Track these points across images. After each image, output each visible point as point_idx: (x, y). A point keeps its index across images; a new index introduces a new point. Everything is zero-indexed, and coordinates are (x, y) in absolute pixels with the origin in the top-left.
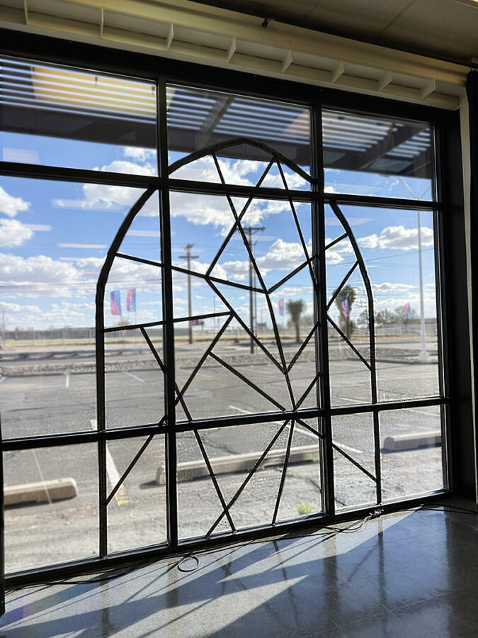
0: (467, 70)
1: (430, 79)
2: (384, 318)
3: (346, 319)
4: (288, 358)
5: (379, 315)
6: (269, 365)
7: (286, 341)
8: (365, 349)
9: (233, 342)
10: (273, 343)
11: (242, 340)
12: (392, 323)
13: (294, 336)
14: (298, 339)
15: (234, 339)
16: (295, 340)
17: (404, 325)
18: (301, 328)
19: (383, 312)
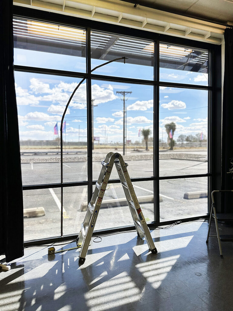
0: (225, 27)
2: (190, 139)
3: (171, 139)
4: (142, 158)
5: (188, 137)
6: (132, 161)
7: (141, 150)
8: (180, 154)
9: (114, 149)
10: (134, 150)
11: (119, 148)
12: (194, 141)
13: (145, 147)
14: (147, 149)
15: (115, 148)
16: (145, 149)
17: (200, 143)
18: (149, 143)
19: (190, 136)
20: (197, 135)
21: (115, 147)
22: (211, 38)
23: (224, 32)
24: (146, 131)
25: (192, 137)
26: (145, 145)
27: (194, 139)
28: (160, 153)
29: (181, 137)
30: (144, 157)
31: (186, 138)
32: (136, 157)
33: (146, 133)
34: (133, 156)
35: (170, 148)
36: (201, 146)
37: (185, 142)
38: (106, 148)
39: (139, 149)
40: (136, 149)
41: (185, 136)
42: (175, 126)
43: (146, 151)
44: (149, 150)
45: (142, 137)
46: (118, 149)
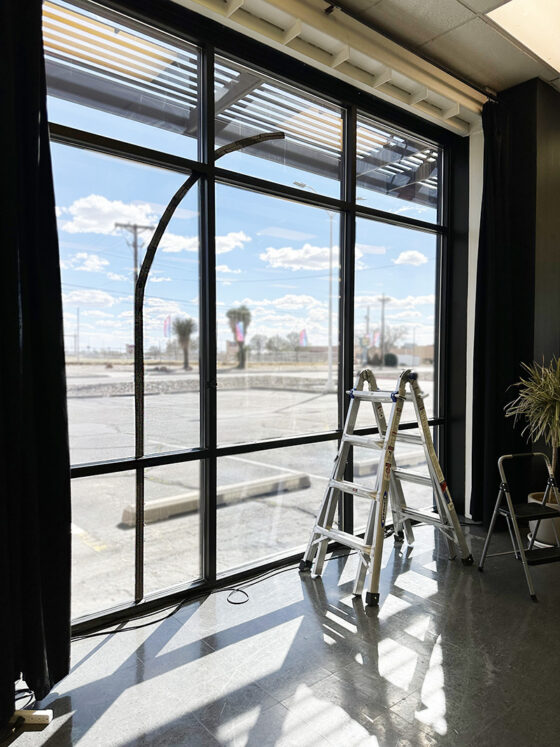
0: (484, 99)
1: (455, 102)
2: (276, 345)
3: (241, 344)
4: (182, 387)
5: (270, 341)
6: (163, 395)
7: (172, 367)
8: (264, 377)
9: (104, 366)
10: (157, 369)
11: (116, 364)
12: (284, 350)
13: (182, 361)
14: (186, 365)
15: (105, 364)
16: (182, 366)
17: (294, 353)
18: (190, 352)
19: (274, 338)
20: (289, 336)
21: (106, 360)
22: (456, 119)
23: (481, 109)
24: (183, 323)
25: (279, 340)
26: (183, 357)
27: (284, 344)
28: (218, 376)
29: (257, 341)
30: (185, 384)
31: (267, 341)
32: (168, 386)
33: (183, 330)
34: (159, 384)
35: (237, 363)
36: (297, 360)
37: (264, 351)
38: (81, 364)
39: (168, 367)
40: (160, 367)
41: (265, 338)
42: (248, 314)
43: (183, 371)
44: (191, 369)
45: (174, 338)
46: (115, 367)
